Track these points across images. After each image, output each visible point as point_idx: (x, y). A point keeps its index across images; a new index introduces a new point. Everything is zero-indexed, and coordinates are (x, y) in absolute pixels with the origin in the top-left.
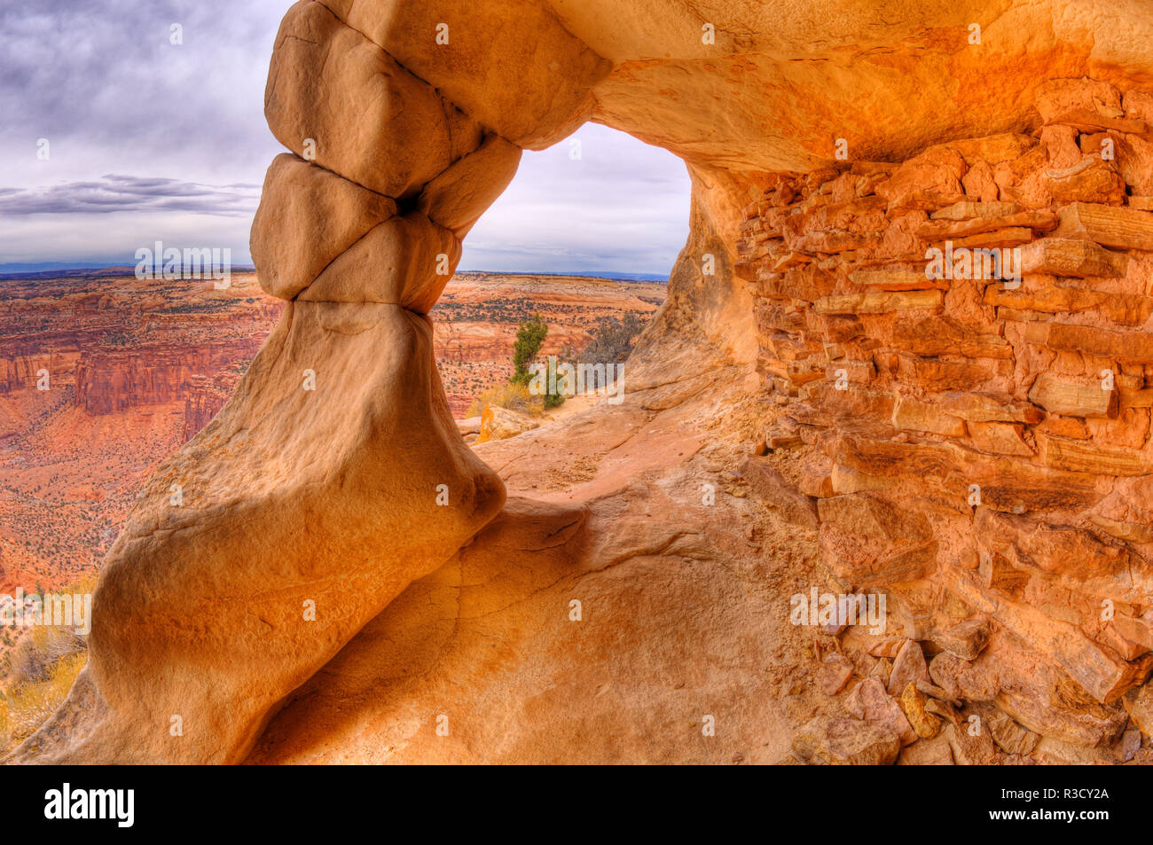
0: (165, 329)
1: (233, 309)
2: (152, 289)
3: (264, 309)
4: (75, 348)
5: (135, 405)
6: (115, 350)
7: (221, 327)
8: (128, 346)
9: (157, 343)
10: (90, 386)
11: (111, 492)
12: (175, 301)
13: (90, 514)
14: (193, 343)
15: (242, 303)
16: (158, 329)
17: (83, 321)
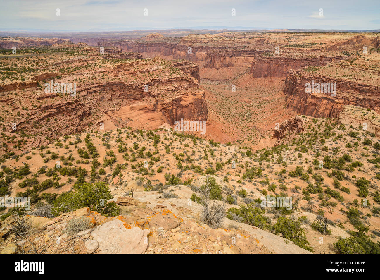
0: (285, 52)
1: (313, 47)
2: (284, 38)
3: (326, 48)
4: (253, 55)
5: (270, 76)
6: (266, 58)
7: (307, 53)
8: (271, 57)
9: (281, 57)
10: (255, 68)
11: (254, 102)
12: (292, 43)
13: (245, 107)
14: (295, 58)
15: (317, 45)
16: (283, 52)
17: (257, 47)
